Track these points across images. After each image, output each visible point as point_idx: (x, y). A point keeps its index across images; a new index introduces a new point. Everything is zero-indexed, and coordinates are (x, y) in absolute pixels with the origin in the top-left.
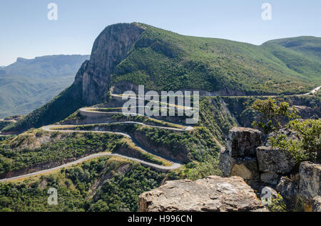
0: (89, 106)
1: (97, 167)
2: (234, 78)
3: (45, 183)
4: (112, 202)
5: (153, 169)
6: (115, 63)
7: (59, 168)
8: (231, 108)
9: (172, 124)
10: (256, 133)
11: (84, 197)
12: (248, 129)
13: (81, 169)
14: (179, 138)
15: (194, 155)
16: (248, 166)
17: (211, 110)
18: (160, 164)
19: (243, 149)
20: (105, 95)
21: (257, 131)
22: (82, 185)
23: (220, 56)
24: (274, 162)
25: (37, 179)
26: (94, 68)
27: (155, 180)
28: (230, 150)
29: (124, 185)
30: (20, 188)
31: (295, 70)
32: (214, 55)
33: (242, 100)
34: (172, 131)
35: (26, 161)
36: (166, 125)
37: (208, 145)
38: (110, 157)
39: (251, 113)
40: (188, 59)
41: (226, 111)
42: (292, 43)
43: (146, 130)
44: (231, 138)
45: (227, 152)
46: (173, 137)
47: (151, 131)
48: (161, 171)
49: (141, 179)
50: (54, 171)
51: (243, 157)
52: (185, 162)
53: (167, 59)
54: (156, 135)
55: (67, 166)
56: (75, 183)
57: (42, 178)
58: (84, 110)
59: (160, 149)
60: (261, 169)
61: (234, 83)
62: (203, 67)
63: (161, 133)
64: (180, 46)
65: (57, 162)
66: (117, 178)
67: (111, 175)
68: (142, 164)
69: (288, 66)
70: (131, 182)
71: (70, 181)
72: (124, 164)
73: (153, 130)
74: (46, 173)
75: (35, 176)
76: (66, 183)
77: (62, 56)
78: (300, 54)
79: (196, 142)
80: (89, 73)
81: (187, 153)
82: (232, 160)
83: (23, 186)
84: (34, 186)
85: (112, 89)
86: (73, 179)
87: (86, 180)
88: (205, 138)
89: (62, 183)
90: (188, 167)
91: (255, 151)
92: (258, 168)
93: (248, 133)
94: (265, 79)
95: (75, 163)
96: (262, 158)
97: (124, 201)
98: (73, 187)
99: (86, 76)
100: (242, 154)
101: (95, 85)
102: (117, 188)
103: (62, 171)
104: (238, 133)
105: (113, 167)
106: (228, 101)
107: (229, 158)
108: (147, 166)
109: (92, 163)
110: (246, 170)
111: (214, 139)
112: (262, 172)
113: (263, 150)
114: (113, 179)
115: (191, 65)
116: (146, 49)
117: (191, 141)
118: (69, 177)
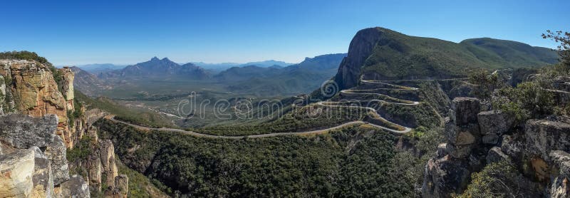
0: (347, 89)
1: (352, 131)
2: (444, 66)
3: (318, 139)
4: (362, 156)
5: (392, 133)
6: (364, 58)
7: (327, 130)
8: (444, 88)
9: (404, 101)
10: (475, 101)
11: (343, 151)
12: (468, 99)
13: (342, 132)
14: (409, 111)
15: (421, 122)
16: (472, 133)
17: (431, 90)
18: (397, 129)
19: (466, 116)
20: (358, 82)
21: (475, 99)
22: (342, 143)
23: (436, 50)
24: (494, 125)
25: (314, 136)
26: (350, 62)
27: (393, 140)
28: (455, 119)
29: (370, 144)
30: (304, 139)
31: (482, 60)
32: (431, 50)
33: (451, 82)
34: (404, 106)
35: (308, 123)
36: (400, 102)
37: (430, 114)
38: (362, 124)
39: (457, 90)
40: (413, 53)
41: (440, 90)
42: (479, 42)
43: (386, 105)
44: (454, 108)
45: (451, 121)
46: (405, 110)
47: (389, 106)
48: (397, 134)
49: (383, 141)
50: (324, 132)
51: (467, 124)
52: (414, 127)
53: (399, 53)
54: (393, 109)
55: (332, 129)
56: (337, 141)
57: (317, 135)
58: (343, 91)
59: (397, 119)
60: (482, 133)
61: (445, 70)
62: (424, 59)
63: (397, 107)
64: (408, 44)
65: (327, 126)
66: (366, 139)
67: (362, 137)
68: (384, 130)
69: (477, 57)
70: (376, 142)
71: (334, 140)
72: (371, 129)
73: (391, 106)
74: (320, 132)
75: (313, 133)
76: (332, 140)
77: (331, 55)
78: (484, 50)
79: (421, 113)
80: (347, 66)
81: (415, 121)
82: (457, 128)
83: (306, 139)
84: (312, 140)
85: (362, 77)
86: (336, 138)
87: (345, 140)
88: (427, 109)
89: (329, 140)
90: (416, 130)
91: (476, 117)
92: (480, 131)
93: (469, 102)
94: (464, 66)
95: (338, 127)
96: (483, 123)
97: (371, 155)
98: (336, 144)
99: (345, 69)
100: (466, 121)
101: (351, 73)
102: (365, 146)
103: (329, 132)
104: (461, 102)
105: (363, 131)
106: (441, 83)
107: (454, 127)
108: (387, 131)
109: (349, 128)
110: (470, 136)
111: (434, 110)
112: (483, 135)
113: (484, 115)
114: (363, 140)
115: (415, 58)
116: (384, 47)
117: (417, 112)
118: (334, 137)
